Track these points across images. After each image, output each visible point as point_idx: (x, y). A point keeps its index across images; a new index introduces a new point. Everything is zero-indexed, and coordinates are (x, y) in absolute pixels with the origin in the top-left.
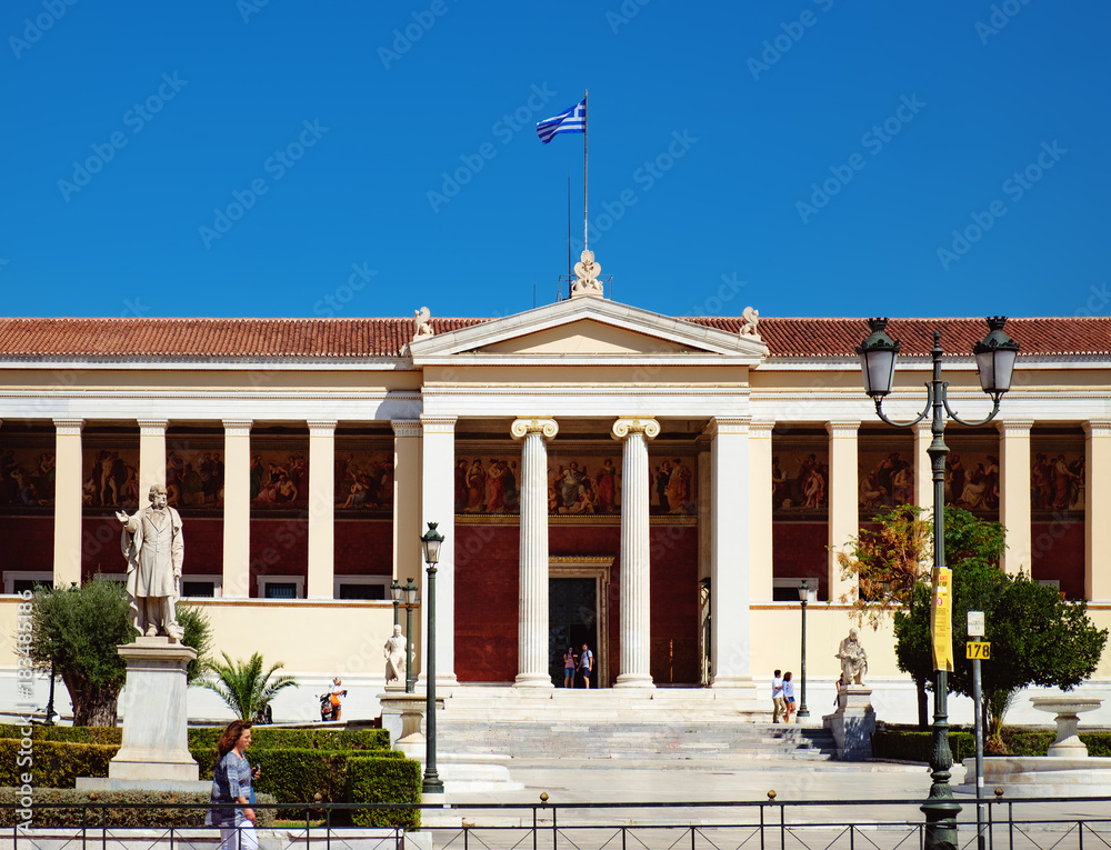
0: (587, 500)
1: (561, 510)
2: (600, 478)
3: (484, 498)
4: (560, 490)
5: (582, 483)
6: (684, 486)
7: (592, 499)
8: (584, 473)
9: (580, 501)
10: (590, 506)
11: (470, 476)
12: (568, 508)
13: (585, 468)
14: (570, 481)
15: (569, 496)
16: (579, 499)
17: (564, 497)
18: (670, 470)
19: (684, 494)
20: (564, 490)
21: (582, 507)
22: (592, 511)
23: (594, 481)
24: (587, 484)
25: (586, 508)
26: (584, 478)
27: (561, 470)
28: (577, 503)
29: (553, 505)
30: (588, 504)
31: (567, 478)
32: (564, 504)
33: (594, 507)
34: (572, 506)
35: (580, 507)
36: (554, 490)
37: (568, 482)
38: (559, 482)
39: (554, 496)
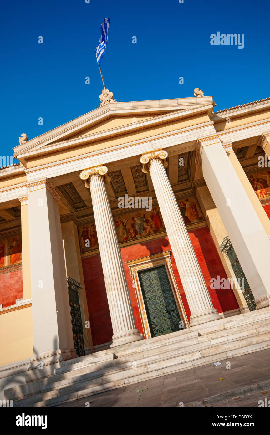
0: (149, 229)
1: (138, 236)
2: (152, 217)
4: (135, 228)
5: (145, 222)
6: (194, 210)
7: (151, 227)
8: (144, 217)
9: (146, 230)
10: (151, 231)
11: (90, 233)
12: (140, 234)
13: (144, 215)
14: (139, 222)
15: (140, 229)
17: (138, 230)
18: (185, 205)
19: (195, 213)
20: (137, 227)
21: (148, 232)
22: (153, 232)
23: (150, 220)
24: (147, 221)
25: (149, 232)
26: (145, 219)
27: (133, 219)
28: (144, 231)
29: (133, 235)
30: (150, 230)
31: (137, 221)
32: (138, 233)
33: (153, 230)
34: (142, 233)
35: (146, 232)
36: (132, 228)
37: (138, 223)
38: (133, 224)
39: (133, 230)
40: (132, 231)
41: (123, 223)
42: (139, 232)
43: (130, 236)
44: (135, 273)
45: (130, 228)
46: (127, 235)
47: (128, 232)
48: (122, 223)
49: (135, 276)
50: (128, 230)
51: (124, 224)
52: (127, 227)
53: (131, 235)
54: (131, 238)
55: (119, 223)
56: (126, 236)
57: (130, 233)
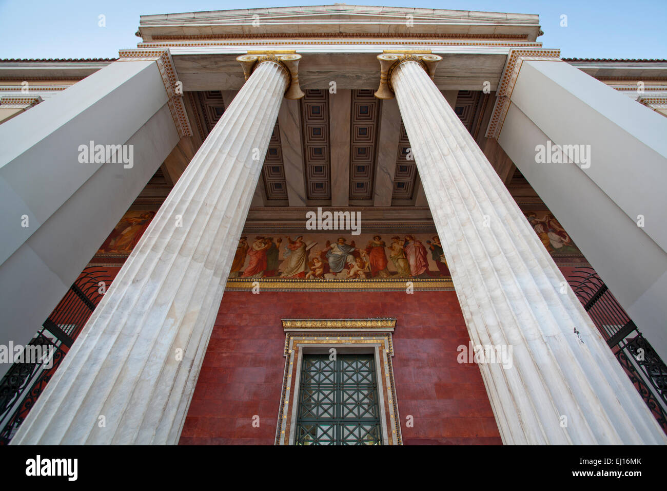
0: (356, 268)
1: (328, 276)
2: (369, 250)
3: (242, 266)
4: (327, 259)
5: (351, 253)
7: (362, 266)
8: (353, 245)
9: (349, 268)
10: (361, 273)
12: (335, 274)
13: (353, 242)
14: (338, 252)
15: (337, 265)
16: (347, 266)
17: (331, 265)
20: (331, 260)
21: (352, 273)
22: (363, 276)
23: (363, 253)
24: (356, 255)
25: (356, 274)
26: (352, 250)
27: (328, 243)
28: (345, 271)
29: (318, 272)
30: (358, 271)
31: (334, 250)
32: (331, 271)
33: (365, 273)
34: (340, 272)
35: (349, 273)
36: (320, 259)
37: (336, 253)
38: (326, 252)
39: (320, 264)
40: (318, 265)
41: (306, 246)
42: (333, 269)
43: (310, 273)
44: (297, 352)
45: (317, 258)
46: (306, 268)
47: (309, 264)
48: (302, 247)
49: (292, 359)
50: (310, 260)
51: (307, 249)
52: (311, 256)
53: (314, 270)
54: (312, 277)
55: (298, 245)
56: (302, 269)
57: (313, 267)
